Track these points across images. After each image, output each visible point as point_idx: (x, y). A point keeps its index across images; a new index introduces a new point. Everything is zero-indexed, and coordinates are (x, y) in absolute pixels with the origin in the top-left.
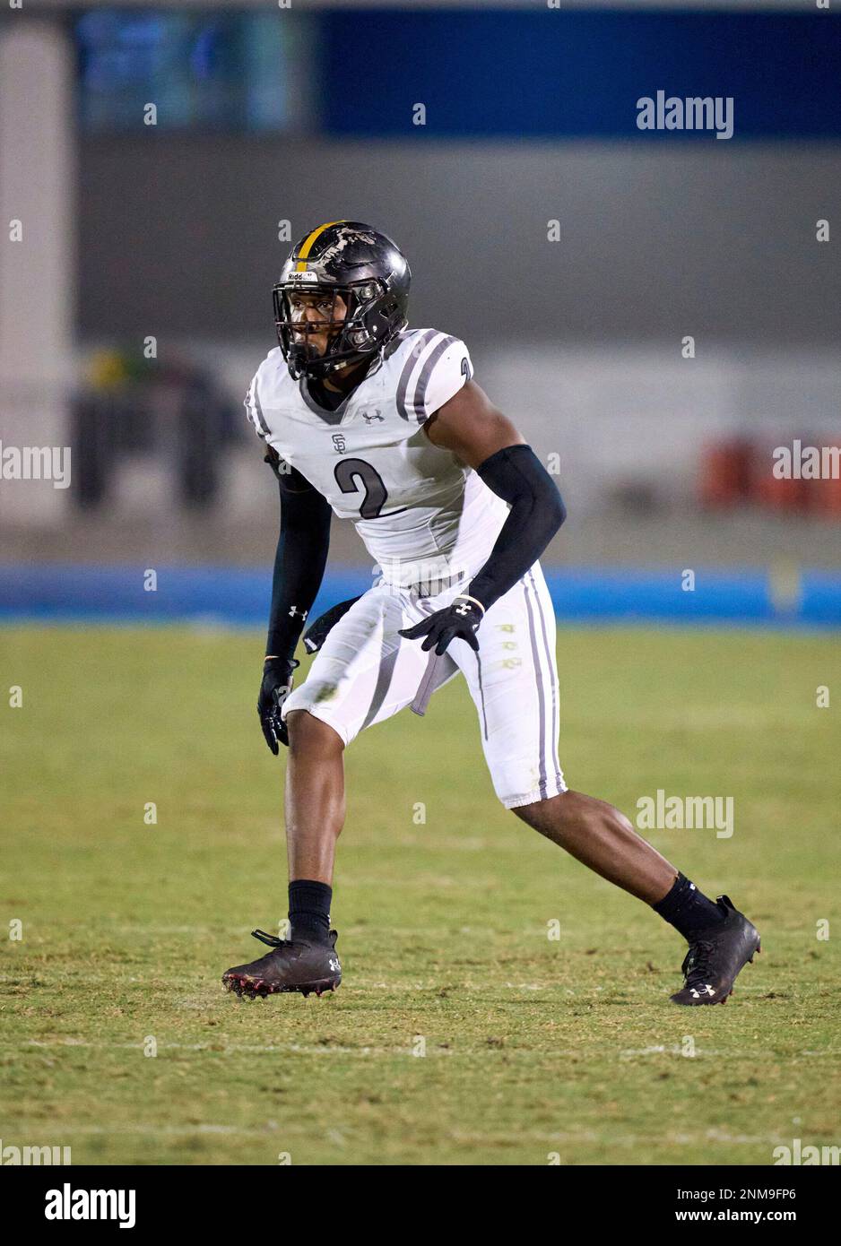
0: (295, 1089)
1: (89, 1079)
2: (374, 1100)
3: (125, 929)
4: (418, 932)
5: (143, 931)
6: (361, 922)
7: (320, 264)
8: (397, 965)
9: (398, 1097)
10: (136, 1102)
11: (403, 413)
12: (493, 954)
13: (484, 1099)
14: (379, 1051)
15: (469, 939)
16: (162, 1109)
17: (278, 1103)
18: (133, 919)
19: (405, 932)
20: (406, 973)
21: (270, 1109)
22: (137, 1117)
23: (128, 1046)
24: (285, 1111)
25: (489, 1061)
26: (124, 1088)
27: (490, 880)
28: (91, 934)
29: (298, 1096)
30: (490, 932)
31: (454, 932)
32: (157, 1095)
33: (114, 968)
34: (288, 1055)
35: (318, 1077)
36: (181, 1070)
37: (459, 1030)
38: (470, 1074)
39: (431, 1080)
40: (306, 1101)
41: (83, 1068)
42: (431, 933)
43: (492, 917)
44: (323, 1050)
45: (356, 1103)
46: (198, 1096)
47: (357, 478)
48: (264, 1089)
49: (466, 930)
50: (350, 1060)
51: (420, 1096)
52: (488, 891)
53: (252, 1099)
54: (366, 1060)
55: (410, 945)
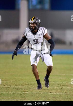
0: (48, 97)
1: (29, 96)
2: (55, 98)
3: (32, 82)
4: (59, 83)
5: (34, 82)
6: (54, 82)
7: (34, 21)
8: (57, 86)
9: (57, 98)
10: (33, 98)
11: (42, 35)
12: (66, 85)
13: (65, 98)
14: (55, 93)
15: (64, 83)
16: (35, 99)
17: (46, 98)
18: (33, 81)
19: (58, 83)
20: (58, 86)
21: (45, 99)
22: (33, 99)
23: (32, 93)
24: (47, 99)
25: (65, 94)
26: (32, 97)
27: (66, 78)
28: (29, 83)
29: (48, 98)
30: (66, 83)
31: (62, 83)
32: (35, 97)
33: (31, 86)
34: (47, 94)
35: (50, 96)
36: (37, 95)
37: (63, 92)
38: (64, 96)
39: (60, 96)
40: (49, 98)
41: (28, 95)
42: (60, 83)
43: (66, 81)
44: (50, 93)
45: (53, 98)
46: (39, 97)
47: (36, 40)
48: (45, 97)
49: (63, 82)
50: (53, 94)
51: (59, 98)
52: (66, 79)
53: (44, 98)
54: (54, 94)
55: (58, 84)
